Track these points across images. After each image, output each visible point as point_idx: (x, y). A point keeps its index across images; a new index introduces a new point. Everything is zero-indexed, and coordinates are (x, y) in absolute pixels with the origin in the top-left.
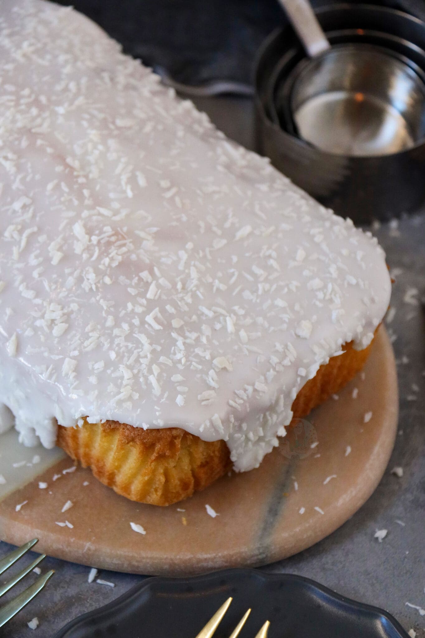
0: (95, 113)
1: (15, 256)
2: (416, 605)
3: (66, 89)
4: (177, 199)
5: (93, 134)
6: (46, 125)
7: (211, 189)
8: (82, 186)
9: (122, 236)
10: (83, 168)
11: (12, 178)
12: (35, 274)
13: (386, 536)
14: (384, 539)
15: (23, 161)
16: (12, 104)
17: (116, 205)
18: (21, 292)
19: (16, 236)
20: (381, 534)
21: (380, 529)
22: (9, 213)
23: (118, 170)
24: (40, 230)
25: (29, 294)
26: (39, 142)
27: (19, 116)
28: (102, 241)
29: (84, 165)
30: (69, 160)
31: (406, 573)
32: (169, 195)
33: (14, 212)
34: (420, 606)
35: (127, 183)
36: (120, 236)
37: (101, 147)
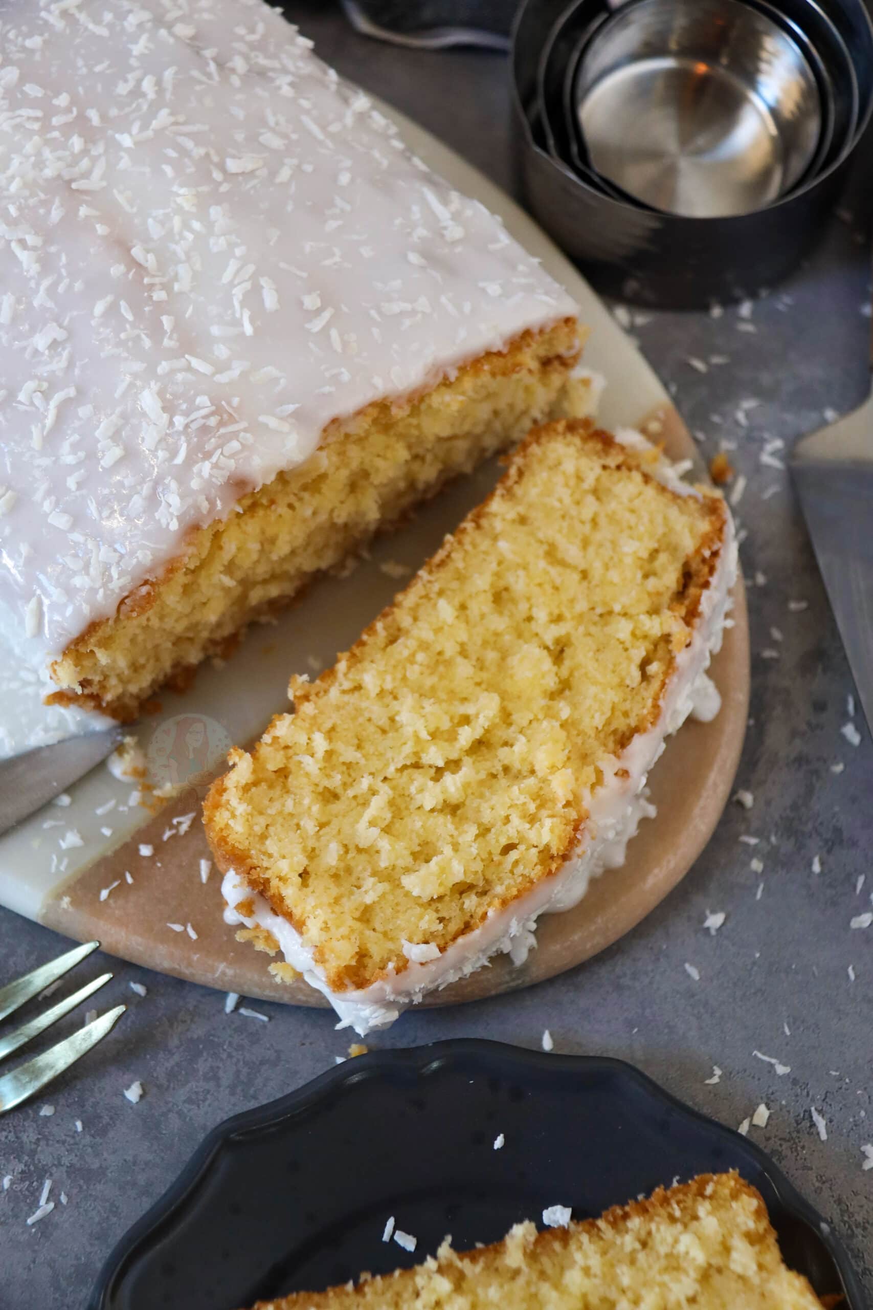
0: (189, 144)
1: (36, 442)
2: (770, 1056)
3: (137, 92)
4: (334, 333)
5: (184, 196)
6: (97, 173)
7: (396, 307)
8: (160, 308)
9: (230, 415)
10: (162, 266)
11: (32, 284)
12: (71, 483)
13: (723, 924)
14: (719, 930)
15: (53, 249)
16: (36, 126)
17: (222, 351)
18: (47, 515)
19: (38, 400)
20: (715, 921)
21: (714, 912)
22: (27, 355)
23: (227, 277)
24: (81, 394)
25: (61, 521)
26: (83, 211)
27: (47, 153)
28: (194, 426)
29: (165, 260)
30: (137, 252)
31: (755, 993)
32: (317, 325)
33: (36, 352)
34: (776, 1058)
35: (243, 304)
36: (225, 416)
37: (196, 225)
